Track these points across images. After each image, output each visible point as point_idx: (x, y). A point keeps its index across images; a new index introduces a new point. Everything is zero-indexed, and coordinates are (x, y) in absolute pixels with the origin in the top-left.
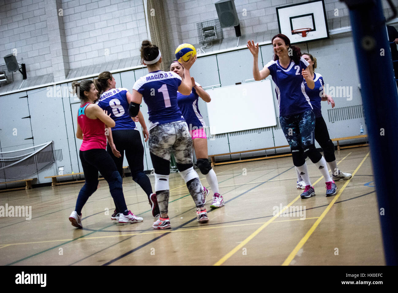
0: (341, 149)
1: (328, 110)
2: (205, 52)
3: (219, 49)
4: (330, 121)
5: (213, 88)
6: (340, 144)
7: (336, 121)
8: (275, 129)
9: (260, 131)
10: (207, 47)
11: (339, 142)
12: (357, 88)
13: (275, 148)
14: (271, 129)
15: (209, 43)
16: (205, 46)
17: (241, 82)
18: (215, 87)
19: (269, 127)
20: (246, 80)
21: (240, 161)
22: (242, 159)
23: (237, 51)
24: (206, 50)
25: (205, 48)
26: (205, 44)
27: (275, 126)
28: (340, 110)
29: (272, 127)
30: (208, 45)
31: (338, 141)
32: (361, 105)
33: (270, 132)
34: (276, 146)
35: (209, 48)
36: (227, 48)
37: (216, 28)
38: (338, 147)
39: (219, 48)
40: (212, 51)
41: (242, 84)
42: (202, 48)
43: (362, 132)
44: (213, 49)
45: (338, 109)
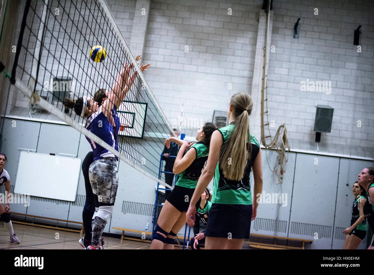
0: (124, 239)
1: (124, 201)
2: (32, 117)
3: (45, 119)
4: (122, 212)
5: (28, 152)
6: (125, 234)
7: (127, 212)
8: (72, 205)
9: (59, 203)
10: (35, 114)
11: (125, 232)
12: (154, 189)
13: (67, 221)
14: (69, 203)
15: (38, 111)
16: (34, 112)
17: (56, 154)
18: (31, 151)
19: (68, 201)
20: (60, 154)
21: (32, 224)
22: (35, 223)
23: (60, 125)
24: (34, 116)
25: (34, 114)
26: (34, 111)
27: (73, 202)
28: (134, 204)
29: (70, 202)
30: (37, 112)
31: (123, 231)
32: (153, 205)
33: (67, 206)
34: (69, 220)
35: (38, 115)
36: (52, 120)
37: (48, 99)
38: (122, 236)
39: (45, 117)
40: (39, 118)
41: (55, 156)
42: (31, 113)
43: (147, 229)
44: (41, 117)
45: (133, 202)
